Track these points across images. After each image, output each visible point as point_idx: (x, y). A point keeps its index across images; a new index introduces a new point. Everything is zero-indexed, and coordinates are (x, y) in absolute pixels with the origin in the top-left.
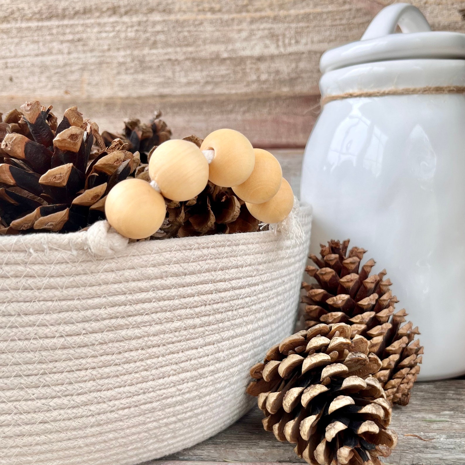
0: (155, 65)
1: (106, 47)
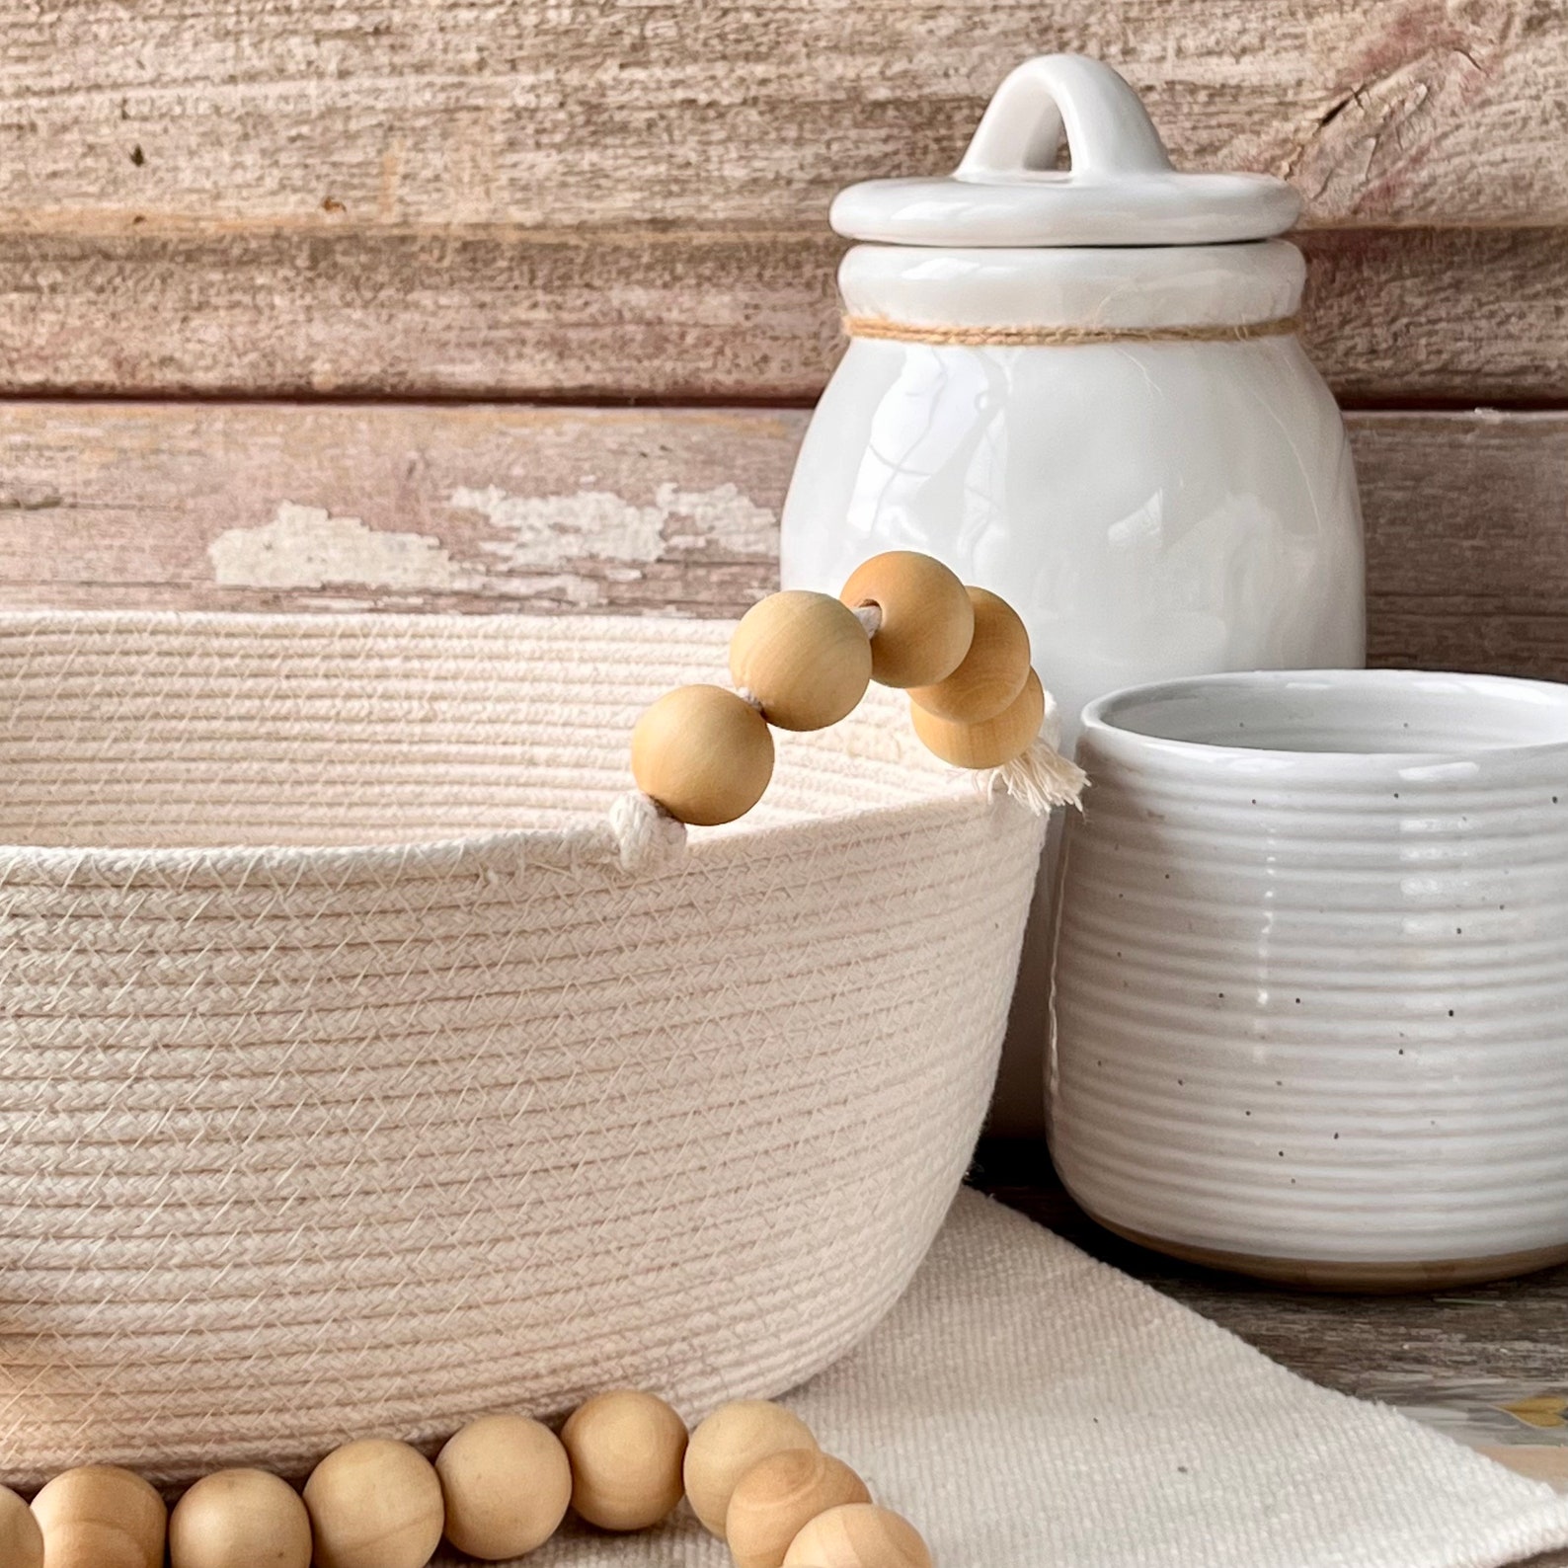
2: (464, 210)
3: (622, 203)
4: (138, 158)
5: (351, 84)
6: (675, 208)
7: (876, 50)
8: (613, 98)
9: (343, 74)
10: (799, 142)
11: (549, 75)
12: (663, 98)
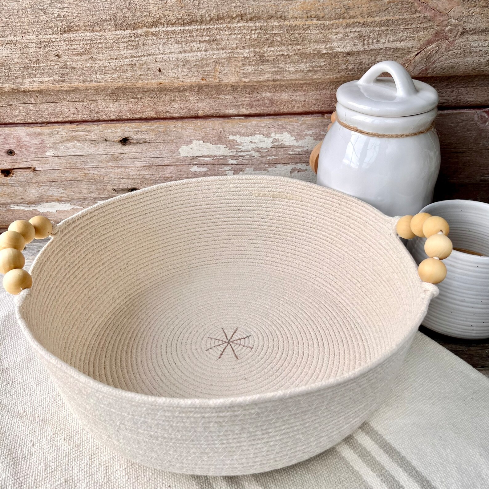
0: (272, 58)
1: (235, 46)
2: (233, 79)
3: (267, 76)
4: (160, 71)
5: (208, 53)
6: (278, 77)
7: (324, 42)
8: (266, 54)
9: (206, 51)
10: (306, 63)
11: (252, 49)
12: (277, 54)
